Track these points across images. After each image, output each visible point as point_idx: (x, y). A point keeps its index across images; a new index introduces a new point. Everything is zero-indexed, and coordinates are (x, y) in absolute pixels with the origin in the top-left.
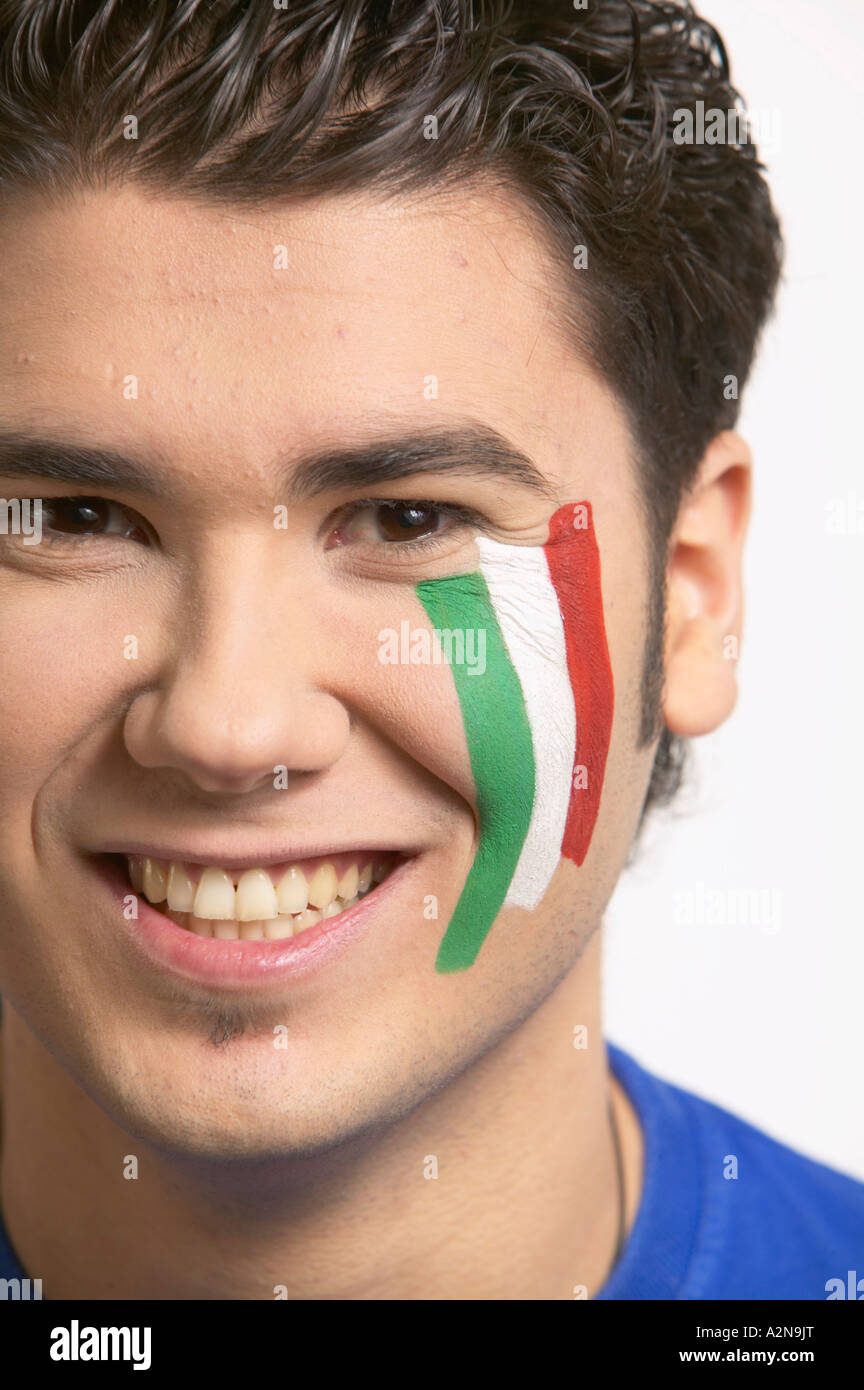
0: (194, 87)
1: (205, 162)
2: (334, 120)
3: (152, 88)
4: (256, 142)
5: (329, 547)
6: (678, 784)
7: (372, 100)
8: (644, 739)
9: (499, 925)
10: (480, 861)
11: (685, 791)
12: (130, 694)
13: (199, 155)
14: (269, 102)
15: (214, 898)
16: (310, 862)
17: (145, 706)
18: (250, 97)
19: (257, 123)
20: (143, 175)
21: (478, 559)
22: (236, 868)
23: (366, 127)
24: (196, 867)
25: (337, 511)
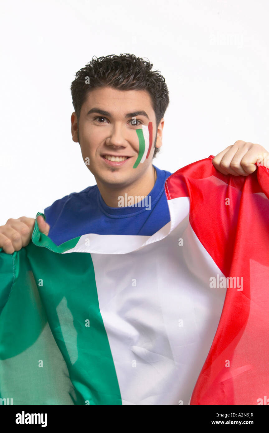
0: (118, 79)
1: (119, 86)
2: (131, 83)
3: (113, 79)
4: (123, 85)
5: (127, 125)
6: (159, 150)
7: (135, 82)
8: (154, 147)
9: (139, 165)
10: (138, 158)
11: (160, 151)
12: (107, 138)
13: (118, 85)
14: (125, 81)
15: (113, 159)
16: (122, 157)
17: (109, 139)
18: (123, 81)
19: (124, 83)
20: (112, 87)
21: (142, 127)
22: (115, 156)
23: (134, 84)
24: (111, 156)
25: (129, 121)
